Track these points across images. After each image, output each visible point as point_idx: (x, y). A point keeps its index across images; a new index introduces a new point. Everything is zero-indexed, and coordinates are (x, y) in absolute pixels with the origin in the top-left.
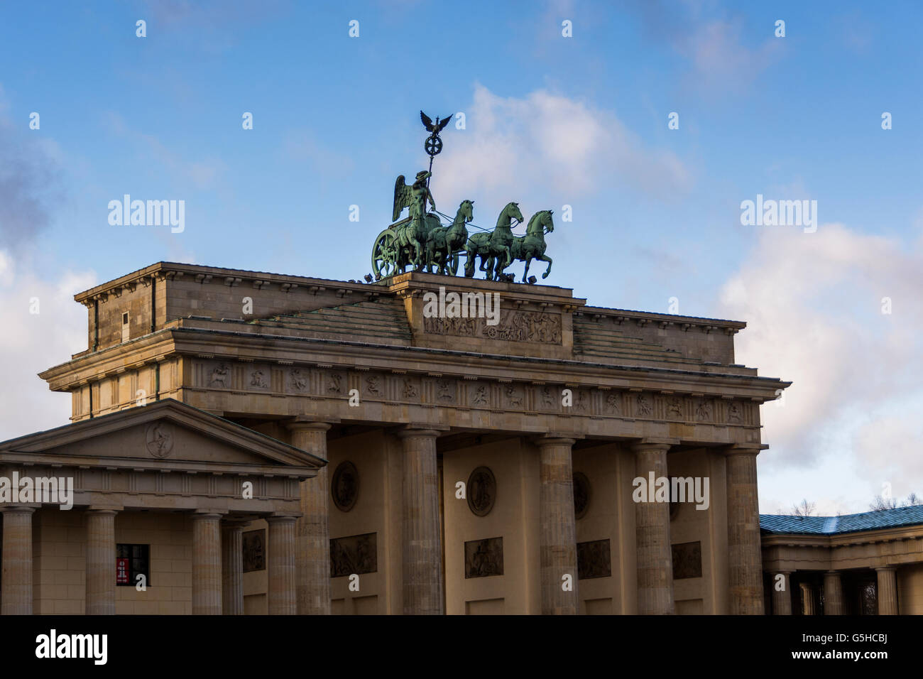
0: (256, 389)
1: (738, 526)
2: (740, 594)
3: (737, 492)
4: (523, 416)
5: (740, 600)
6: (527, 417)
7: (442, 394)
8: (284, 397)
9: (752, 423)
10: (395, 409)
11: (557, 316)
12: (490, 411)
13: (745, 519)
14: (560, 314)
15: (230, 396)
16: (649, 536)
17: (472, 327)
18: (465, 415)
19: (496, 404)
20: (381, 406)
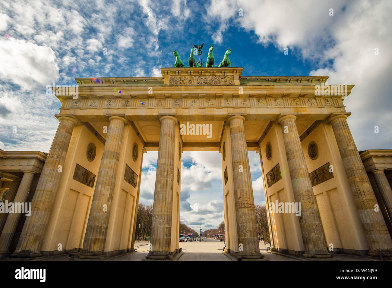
0: (91, 107)
1: (343, 149)
2: (354, 181)
3: (339, 134)
4: (215, 109)
5: (355, 184)
6: (217, 109)
7: (175, 103)
8: (102, 109)
9: (339, 105)
10: (153, 110)
11: (232, 76)
12: (199, 108)
13: (346, 145)
14: (233, 75)
15: (79, 110)
16: (291, 155)
17: (191, 82)
18: (186, 111)
19: (201, 105)
20: (146, 109)
